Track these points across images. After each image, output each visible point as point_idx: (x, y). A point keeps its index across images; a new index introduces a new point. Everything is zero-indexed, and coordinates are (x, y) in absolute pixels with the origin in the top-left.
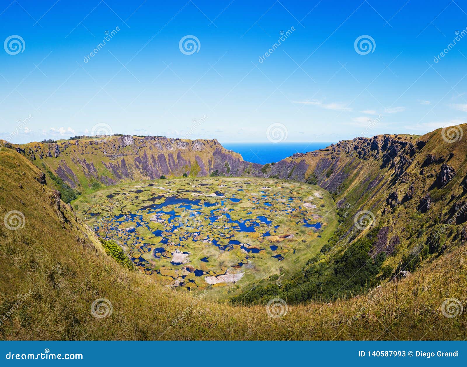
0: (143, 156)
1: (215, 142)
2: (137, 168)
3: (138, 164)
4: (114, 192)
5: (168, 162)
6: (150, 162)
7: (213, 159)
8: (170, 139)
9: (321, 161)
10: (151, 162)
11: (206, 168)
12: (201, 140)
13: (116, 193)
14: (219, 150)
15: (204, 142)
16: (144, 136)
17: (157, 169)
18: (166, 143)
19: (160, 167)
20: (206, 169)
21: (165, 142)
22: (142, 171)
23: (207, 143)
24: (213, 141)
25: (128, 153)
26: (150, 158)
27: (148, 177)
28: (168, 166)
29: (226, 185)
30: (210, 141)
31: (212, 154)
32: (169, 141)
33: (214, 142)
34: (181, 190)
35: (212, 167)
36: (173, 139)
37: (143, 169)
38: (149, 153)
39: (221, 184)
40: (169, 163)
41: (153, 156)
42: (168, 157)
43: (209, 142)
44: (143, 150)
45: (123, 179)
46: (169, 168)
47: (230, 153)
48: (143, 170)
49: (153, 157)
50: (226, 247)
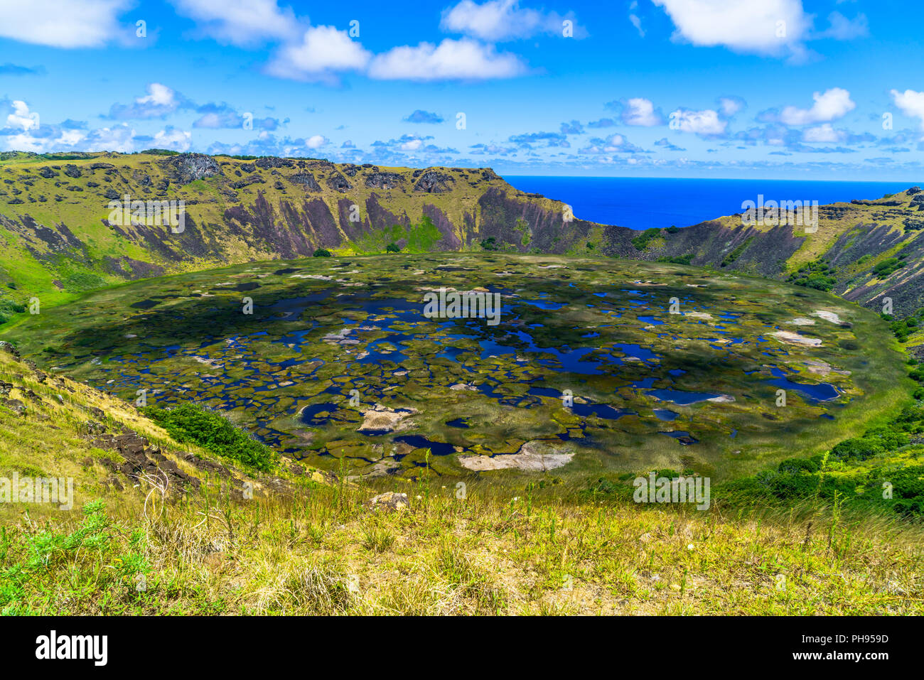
0: (254, 205)
1: (487, 175)
2: (236, 233)
3: (238, 223)
4: (157, 293)
5: (337, 219)
6: (279, 219)
7: (478, 213)
8: (344, 165)
9: (857, 232)
10: (281, 218)
11: (457, 233)
12: (442, 169)
13: (163, 294)
14: (499, 193)
15: (450, 174)
16: (254, 158)
17: (302, 236)
18: (331, 174)
19: (313, 231)
20: (459, 235)
21: (328, 171)
22: (250, 239)
23: (461, 176)
24: (481, 172)
25: (202, 198)
26: (277, 210)
27: (273, 255)
28: (339, 227)
29: (520, 270)
30: (469, 171)
31: (476, 200)
32: (339, 170)
33: (483, 174)
34: (381, 280)
35: (476, 230)
36: (353, 166)
37: (256, 234)
38: (274, 198)
39: (505, 268)
40: (341, 222)
41: (287, 205)
42: (336, 206)
43: (466, 173)
44: (255, 191)
45: (187, 260)
46: (342, 231)
47: (534, 200)
48: (255, 237)
49: (287, 208)
50: (520, 399)
